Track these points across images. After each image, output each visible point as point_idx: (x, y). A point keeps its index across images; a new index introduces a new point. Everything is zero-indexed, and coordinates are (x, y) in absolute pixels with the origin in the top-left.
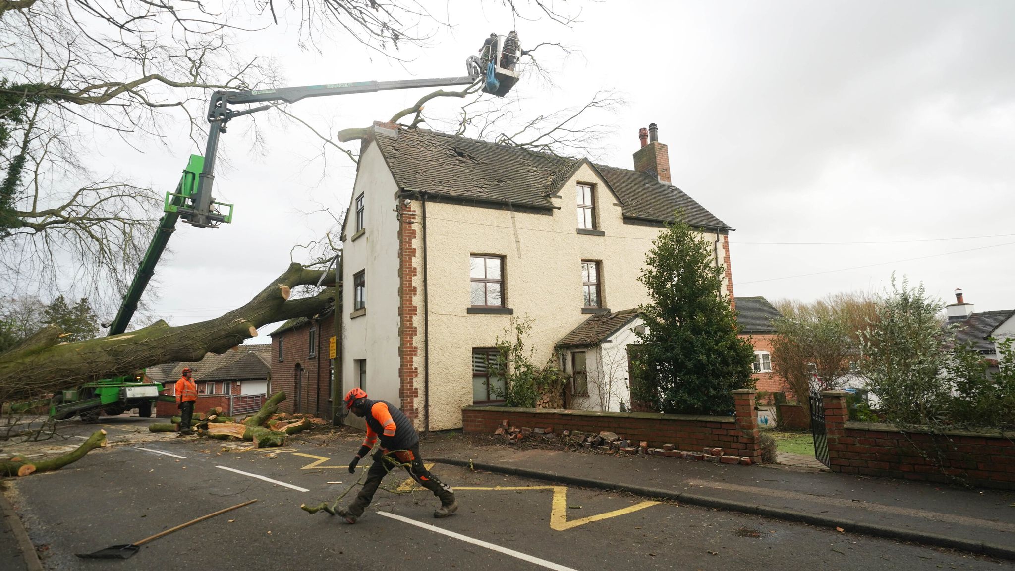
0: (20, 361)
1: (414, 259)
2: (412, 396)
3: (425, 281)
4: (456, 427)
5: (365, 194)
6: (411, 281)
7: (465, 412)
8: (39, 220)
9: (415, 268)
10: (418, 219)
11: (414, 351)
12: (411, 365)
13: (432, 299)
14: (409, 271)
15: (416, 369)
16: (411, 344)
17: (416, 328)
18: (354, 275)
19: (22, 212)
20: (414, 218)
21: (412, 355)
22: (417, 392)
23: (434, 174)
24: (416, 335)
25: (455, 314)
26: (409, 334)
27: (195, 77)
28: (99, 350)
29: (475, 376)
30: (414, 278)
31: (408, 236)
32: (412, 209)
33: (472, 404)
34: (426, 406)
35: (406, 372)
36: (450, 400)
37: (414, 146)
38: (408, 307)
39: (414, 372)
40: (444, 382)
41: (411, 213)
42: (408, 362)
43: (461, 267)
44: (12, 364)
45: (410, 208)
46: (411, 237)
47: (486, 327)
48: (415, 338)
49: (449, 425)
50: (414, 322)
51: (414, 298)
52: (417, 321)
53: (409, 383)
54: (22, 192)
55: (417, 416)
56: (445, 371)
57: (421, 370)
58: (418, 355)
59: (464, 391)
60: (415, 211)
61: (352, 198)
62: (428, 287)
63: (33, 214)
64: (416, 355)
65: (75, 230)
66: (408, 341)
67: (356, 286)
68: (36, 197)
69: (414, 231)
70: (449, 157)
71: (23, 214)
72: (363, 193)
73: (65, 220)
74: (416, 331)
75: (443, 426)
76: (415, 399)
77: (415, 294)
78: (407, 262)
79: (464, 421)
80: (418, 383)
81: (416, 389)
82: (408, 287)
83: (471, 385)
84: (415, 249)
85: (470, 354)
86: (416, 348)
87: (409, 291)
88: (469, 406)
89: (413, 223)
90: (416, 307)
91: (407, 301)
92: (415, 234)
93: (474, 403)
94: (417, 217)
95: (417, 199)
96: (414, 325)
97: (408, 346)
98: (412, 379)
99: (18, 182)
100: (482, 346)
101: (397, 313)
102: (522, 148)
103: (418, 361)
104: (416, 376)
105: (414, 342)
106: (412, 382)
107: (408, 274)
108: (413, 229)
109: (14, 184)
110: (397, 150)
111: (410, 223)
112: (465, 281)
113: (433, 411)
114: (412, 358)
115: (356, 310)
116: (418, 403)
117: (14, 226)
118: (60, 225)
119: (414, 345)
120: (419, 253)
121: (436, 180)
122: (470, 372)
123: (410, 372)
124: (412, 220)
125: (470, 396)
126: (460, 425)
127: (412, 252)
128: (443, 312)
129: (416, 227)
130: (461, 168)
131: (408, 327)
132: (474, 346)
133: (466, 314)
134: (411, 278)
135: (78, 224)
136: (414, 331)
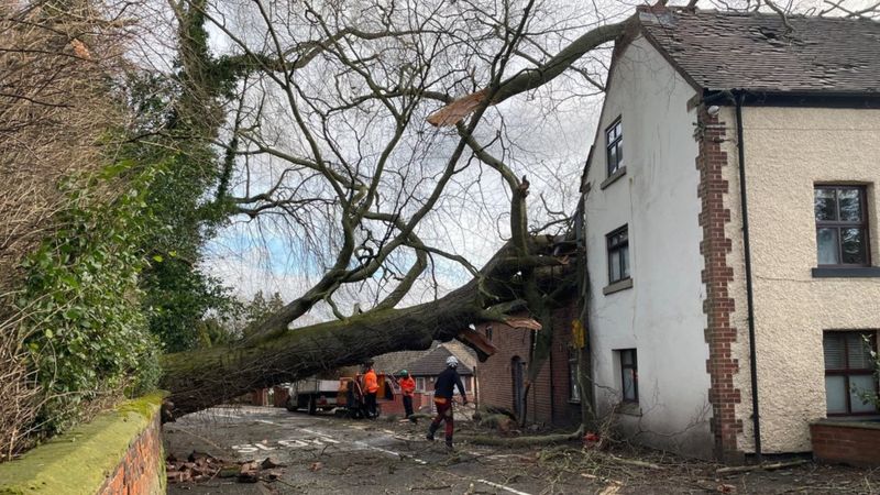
0: (262, 346)
1: (725, 198)
2: (732, 401)
3: (745, 229)
4: (801, 450)
5: (623, 119)
6: (723, 230)
7: (815, 428)
8: (252, 206)
9: (728, 211)
10: (730, 134)
11: (732, 335)
12: (729, 356)
13: (756, 256)
14: (719, 215)
15: (736, 361)
16: (727, 324)
17: (733, 300)
18: (607, 235)
19: (238, 199)
20: (724, 134)
21: (729, 340)
22: (739, 396)
23: (743, 66)
24: (734, 310)
25: (793, 278)
26: (723, 310)
27: (388, 26)
28: (330, 334)
29: (828, 373)
30: (726, 225)
31: (715, 163)
32: (720, 120)
33: (825, 416)
34: (755, 417)
35: (719, 366)
36: (790, 408)
37: (699, 34)
38: (720, 269)
39: (732, 366)
40: (780, 382)
41: (719, 126)
42: (723, 350)
43: (800, 205)
44: (256, 349)
45: (716, 118)
46: (719, 163)
47: (843, 297)
48: (732, 315)
49: (791, 447)
50: (729, 292)
51: (727, 256)
52: (735, 289)
53: (725, 381)
54: (238, 178)
55: (741, 431)
56: (781, 366)
57: (744, 363)
58: (738, 339)
59: (812, 396)
60: (724, 123)
61: (599, 129)
62: (750, 238)
63: (247, 200)
64: (734, 340)
65: (283, 215)
66: (723, 319)
67: (611, 250)
68: (248, 181)
69: (725, 153)
70: (755, 41)
71: (240, 201)
72: (620, 117)
73: (275, 204)
74: (733, 305)
75: (782, 447)
76: (737, 406)
77: (730, 250)
78: (715, 201)
79: (813, 441)
80: (741, 381)
81: (738, 390)
82: (718, 240)
83: (823, 388)
84: (726, 182)
85: (820, 340)
86: (735, 330)
87: (721, 245)
88: (822, 419)
89: (722, 141)
90: (731, 269)
91: (718, 260)
92: (726, 158)
93: (828, 415)
94: (727, 132)
95: (728, 104)
96: (730, 296)
97: (723, 326)
98: (730, 376)
99: (234, 167)
100: (839, 327)
101: (700, 279)
102: (862, 19)
103: (738, 349)
104: (737, 371)
105: (731, 321)
106: (731, 381)
107: (717, 220)
108: (722, 150)
109: (231, 169)
110: (678, 40)
111: (718, 142)
112: (807, 226)
113: (766, 425)
114: (729, 345)
115: (611, 282)
116: (742, 411)
117: (233, 213)
118: (270, 210)
119: (732, 325)
120: (733, 187)
121: (750, 74)
122: (822, 368)
123: (727, 366)
124: (721, 137)
125: (821, 404)
126: (807, 448)
127: (722, 187)
128: (774, 276)
129: (727, 147)
130: (780, 54)
131: (721, 300)
132: (826, 328)
133: (810, 278)
134: (723, 225)
135: (285, 208)
136: (731, 304)
